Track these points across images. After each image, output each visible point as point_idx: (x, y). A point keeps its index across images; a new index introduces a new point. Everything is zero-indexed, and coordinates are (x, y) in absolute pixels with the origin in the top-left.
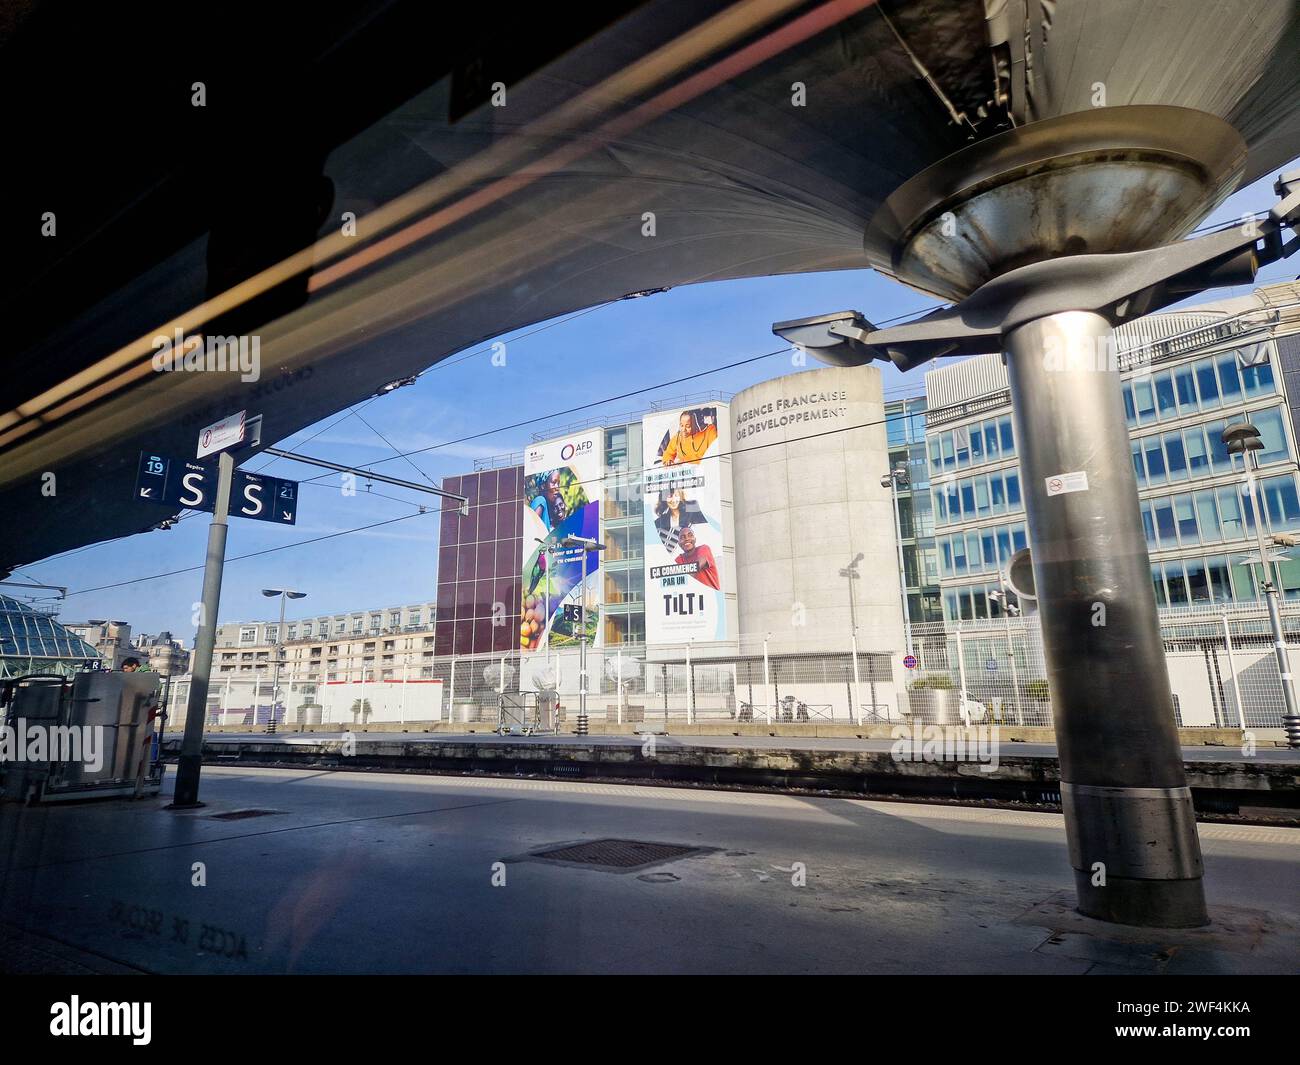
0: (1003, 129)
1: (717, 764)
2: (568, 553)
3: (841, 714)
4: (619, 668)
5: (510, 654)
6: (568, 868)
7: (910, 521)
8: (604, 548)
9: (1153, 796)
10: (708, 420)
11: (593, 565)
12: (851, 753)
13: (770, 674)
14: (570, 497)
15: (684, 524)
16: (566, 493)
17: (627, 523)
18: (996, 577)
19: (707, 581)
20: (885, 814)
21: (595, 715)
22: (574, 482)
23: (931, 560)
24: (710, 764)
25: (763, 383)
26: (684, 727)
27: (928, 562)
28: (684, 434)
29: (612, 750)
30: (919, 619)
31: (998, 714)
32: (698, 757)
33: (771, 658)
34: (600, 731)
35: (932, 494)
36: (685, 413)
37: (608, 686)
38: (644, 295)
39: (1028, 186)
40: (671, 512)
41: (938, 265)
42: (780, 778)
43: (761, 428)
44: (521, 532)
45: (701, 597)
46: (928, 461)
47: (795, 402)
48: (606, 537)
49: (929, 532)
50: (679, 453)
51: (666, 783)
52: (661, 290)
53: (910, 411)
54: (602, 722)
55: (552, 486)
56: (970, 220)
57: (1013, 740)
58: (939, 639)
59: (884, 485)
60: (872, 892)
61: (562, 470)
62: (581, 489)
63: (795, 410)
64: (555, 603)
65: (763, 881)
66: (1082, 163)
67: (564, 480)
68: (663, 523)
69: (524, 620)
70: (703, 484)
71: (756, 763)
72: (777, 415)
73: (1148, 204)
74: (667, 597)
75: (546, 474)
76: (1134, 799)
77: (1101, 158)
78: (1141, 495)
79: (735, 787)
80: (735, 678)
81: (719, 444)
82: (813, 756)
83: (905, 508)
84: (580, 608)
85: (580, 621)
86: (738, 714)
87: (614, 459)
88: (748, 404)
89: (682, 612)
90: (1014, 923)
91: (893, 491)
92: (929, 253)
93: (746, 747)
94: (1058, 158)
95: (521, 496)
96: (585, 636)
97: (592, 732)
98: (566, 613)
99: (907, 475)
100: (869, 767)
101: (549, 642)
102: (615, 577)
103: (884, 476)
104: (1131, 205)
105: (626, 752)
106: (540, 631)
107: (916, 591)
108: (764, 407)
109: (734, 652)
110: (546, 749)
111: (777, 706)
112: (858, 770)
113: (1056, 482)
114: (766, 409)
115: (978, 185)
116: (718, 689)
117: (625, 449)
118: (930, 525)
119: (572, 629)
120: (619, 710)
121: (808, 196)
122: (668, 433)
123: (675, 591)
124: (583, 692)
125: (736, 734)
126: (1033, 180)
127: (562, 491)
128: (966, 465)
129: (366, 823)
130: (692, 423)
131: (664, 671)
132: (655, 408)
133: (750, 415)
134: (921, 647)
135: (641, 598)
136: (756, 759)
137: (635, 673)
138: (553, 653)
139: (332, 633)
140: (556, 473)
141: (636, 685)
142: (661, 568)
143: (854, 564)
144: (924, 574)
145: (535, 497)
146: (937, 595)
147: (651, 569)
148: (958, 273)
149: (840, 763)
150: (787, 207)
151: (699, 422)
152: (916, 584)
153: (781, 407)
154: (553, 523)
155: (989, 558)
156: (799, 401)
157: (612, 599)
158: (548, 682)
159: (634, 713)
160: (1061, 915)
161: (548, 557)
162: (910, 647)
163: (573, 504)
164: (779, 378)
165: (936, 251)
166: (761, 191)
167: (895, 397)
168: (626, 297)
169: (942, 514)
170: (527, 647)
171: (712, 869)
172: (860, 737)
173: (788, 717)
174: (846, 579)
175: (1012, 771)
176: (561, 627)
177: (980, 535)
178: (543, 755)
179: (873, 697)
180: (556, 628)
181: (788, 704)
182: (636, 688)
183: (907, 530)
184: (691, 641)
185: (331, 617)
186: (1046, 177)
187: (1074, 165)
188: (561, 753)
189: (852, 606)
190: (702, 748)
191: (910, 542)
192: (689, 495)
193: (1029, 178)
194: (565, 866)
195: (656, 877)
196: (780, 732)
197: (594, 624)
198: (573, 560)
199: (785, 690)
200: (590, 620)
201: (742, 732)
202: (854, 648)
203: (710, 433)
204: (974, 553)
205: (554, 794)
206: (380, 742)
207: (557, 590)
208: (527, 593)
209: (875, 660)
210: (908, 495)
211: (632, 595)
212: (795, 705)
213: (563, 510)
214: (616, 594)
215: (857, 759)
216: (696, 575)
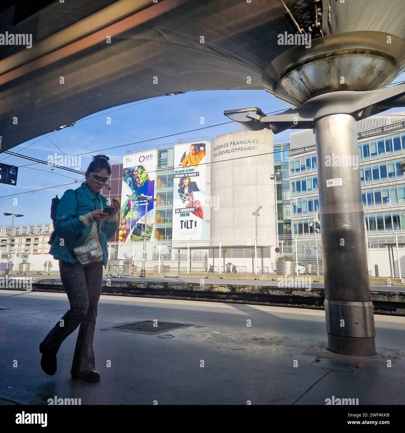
0: (319, 37)
1: (198, 290)
2: (140, 201)
3: (250, 270)
4: (160, 251)
5: (115, 243)
6: (128, 333)
7: (281, 193)
8: (155, 200)
9: (358, 305)
10: (202, 148)
11: (151, 207)
12: (251, 286)
13: (221, 254)
14: (142, 178)
15: (190, 191)
16: (141, 176)
17: (165, 190)
18: (312, 217)
19: (198, 215)
20: (260, 311)
21: (149, 269)
22: (144, 172)
23: (288, 210)
24: (195, 290)
25: (225, 134)
26: (186, 275)
27: (287, 210)
28: (191, 154)
29: (154, 284)
30: (282, 233)
31: (310, 271)
32: (190, 287)
33: (222, 247)
34: (151, 276)
35: (290, 183)
36: (192, 145)
37: (156, 257)
38: (175, 94)
39: (327, 61)
40: (185, 186)
41: (290, 91)
42: (223, 296)
43: (223, 153)
44: (120, 193)
45: (196, 222)
46: (289, 170)
47: (238, 143)
48: (157, 196)
49: (289, 198)
50: (189, 162)
51: (176, 297)
52: (182, 93)
53: (284, 149)
54: (151, 272)
55: (135, 173)
56: (303, 73)
57: (314, 281)
58: (289, 241)
59: (272, 178)
60: (251, 342)
61: (139, 167)
62: (147, 175)
63: (237, 146)
64: (134, 222)
65: (208, 338)
66: (348, 53)
67: (140, 171)
68: (181, 191)
69: (121, 229)
70: (198, 175)
71: (214, 289)
72: (230, 148)
73: (372, 72)
74: (182, 221)
75: (133, 168)
76: (351, 306)
77: (355, 52)
78: (362, 188)
79: (204, 299)
80: (208, 255)
81: (206, 158)
82: (236, 287)
83: (279, 189)
84: (144, 225)
85: (144, 230)
86: (208, 269)
87: (162, 163)
88: (219, 142)
89: (188, 228)
90: (303, 354)
91: (275, 181)
92: (287, 86)
93: (210, 283)
94: (339, 51)
95: (121, 177)
96: (146, 236)
97: (147, 276)
98: (138, 227)
99: (281, 175)
100: (258, 292)
101: (131, 239)
102: (161, 213)
103: (272, 175)
104: (366, 72)
105: (161, 284)
106: (127, 234)
107: (282, 222)
108: (225, 144)
109: (208, 245)
110: (127, 283)
111: (224, 267)
112: (254, 292)
113: (330, 182)
114: (225, 145)
115: (307, 59)
116: (201, 259)
117: (167, 159)
118: (289, 195)
119: (141, 233)
120: (159, 267)
121: (241, 58)
122: (185, 153)
123: (185, 219)
124: (144, 260)
125: (207, 278)
126: (329, 59)
127: (139, 176)
128: (304, 172)
129: (44, 314)
130: (195, 149)
131: (179, 252)
132: (180, 142)
133: (220, 147)
134: (282, 244)
135: (171, 221)
136: (214, 288)
137: (166, 252)
138: (132, 243)
139: (36, 232)
140: (137, 168)
141: (167, 257)
142: (180, 209)
143: (258, 210)
144: (285, 215)
145: (127, 177)
146: (290, 224)
147: (176, 210)
148: (298, 95)
149: (247, 290)
150: (233, 62)
151: (198, 149)
152: (282, 219)
153: (232, 145)
154: (134, 189)
155: (310, 209)
156: (239, 143)
157: (159, 221)
158: (129, 256)
159: (166, 269)
160: (321, 351)
161: (132, 203)
162: (278, 244)
163: (144, 181)
164: (232, 133)
165: (290, 85)
166: (222, 54)
167: (278, 143)
168: (167, 95)
169: (294, 191)
170: (122, 240)
171: (188, 333)
172: (256, 279)
173: (229, 271)
174: (254, 216)
175: (313, 293)
176: (136, 233)
177: (308, 200)
178: (125, 285)
179: (262, 264)
180: (134, 233)
181: (229, 266)
182: (167, 259)
183: (279, 197)
184: (190, 240)
185: (36, 225)
186: (334, 58)
187: (344, 54)
188: (133, 285)
189: (256, 227)
190: (192, 283)
191: (281, 202)
192: (193, 179)
193: (327, 58)
194: (128, 332)
195: (165, 336)
196: (224, 277)
197: (151, 232)
198: (143, 204)
199: (228, 260)
200: (148, 230)
201: (209, 277)
202: (256, 244)
203: (202, 154)
204: (305, 207)
205: (127, 302)
206: (55, 279)
207: (135, 217)
208: (122, 218)
209: (264, 249)
210: (281, 183)
211: (167, 220)
212: (232, 266)
213: (139, 183)
214: (160, 220)
215: (254, 288)
216: (194, 213)
